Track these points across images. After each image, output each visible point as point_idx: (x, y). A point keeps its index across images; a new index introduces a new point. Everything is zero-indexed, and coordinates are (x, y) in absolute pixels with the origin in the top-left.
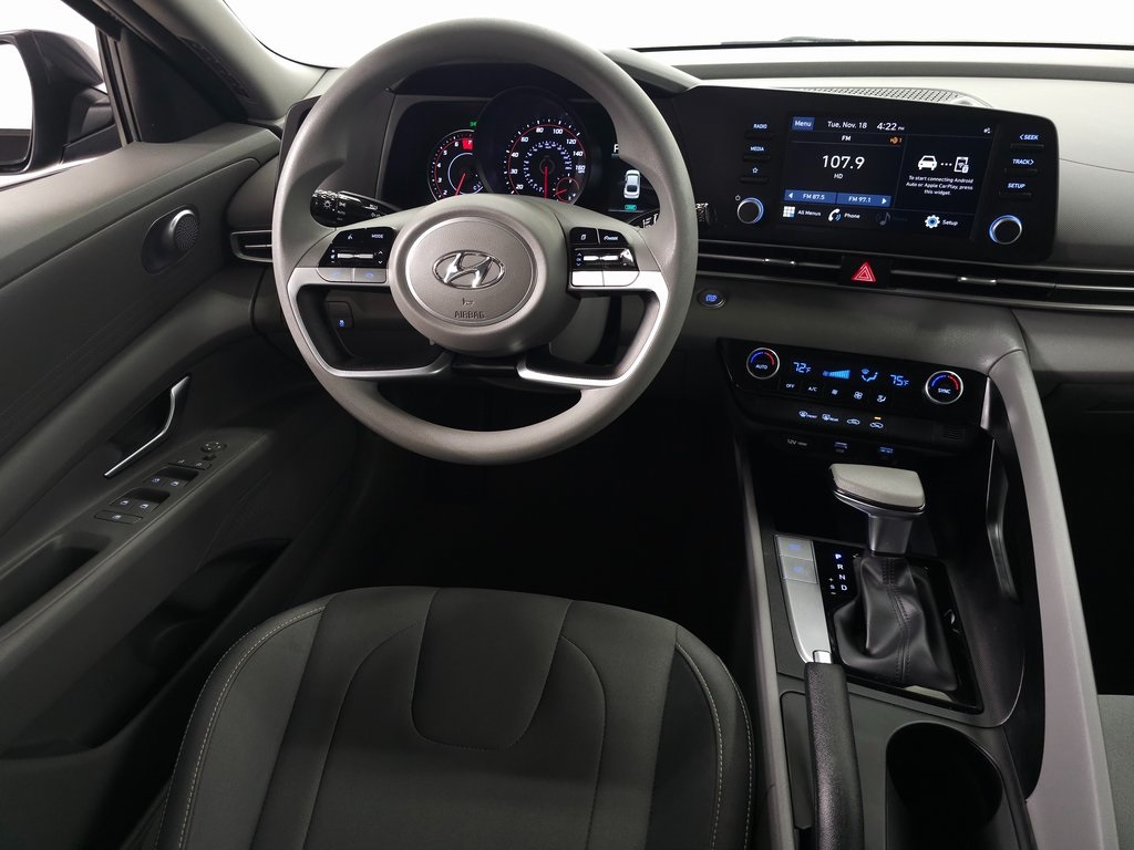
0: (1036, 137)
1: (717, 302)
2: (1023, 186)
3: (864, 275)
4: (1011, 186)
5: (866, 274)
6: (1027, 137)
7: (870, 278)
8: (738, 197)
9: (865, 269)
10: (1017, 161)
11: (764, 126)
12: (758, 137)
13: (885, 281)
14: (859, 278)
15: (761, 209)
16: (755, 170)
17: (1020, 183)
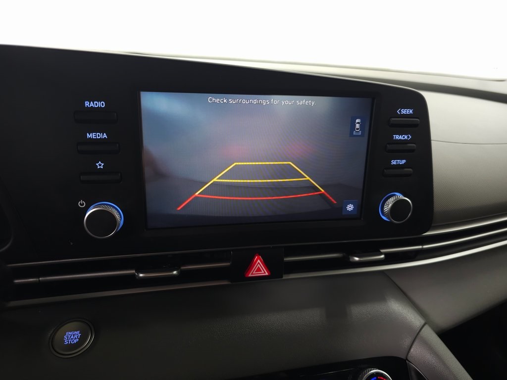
0: (411, 111)
1: (82, 340)
2: (404, 161)
3: (259, 270)
4: (394, 162)
5: (259, 268)
6: (404, 112)
7: (264, 272)
8: (82, 204)
9: (259, 263)
10: (397, 137)
11: (101, 104)
12: (95, 120)
13: (277, 269)
14: (253, 273)
15: (118, 215)
16: (100, 165)
17: (402, 159)
